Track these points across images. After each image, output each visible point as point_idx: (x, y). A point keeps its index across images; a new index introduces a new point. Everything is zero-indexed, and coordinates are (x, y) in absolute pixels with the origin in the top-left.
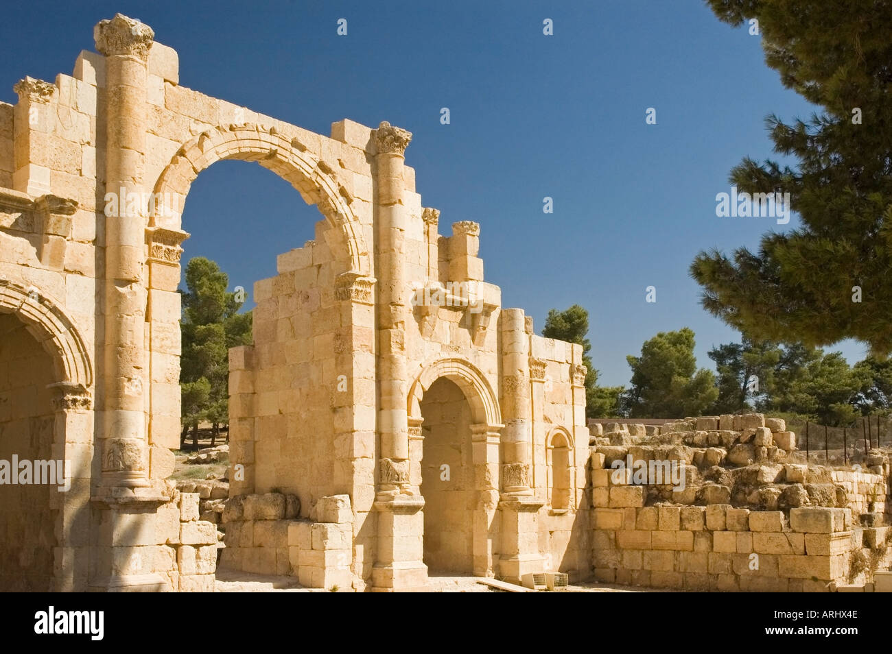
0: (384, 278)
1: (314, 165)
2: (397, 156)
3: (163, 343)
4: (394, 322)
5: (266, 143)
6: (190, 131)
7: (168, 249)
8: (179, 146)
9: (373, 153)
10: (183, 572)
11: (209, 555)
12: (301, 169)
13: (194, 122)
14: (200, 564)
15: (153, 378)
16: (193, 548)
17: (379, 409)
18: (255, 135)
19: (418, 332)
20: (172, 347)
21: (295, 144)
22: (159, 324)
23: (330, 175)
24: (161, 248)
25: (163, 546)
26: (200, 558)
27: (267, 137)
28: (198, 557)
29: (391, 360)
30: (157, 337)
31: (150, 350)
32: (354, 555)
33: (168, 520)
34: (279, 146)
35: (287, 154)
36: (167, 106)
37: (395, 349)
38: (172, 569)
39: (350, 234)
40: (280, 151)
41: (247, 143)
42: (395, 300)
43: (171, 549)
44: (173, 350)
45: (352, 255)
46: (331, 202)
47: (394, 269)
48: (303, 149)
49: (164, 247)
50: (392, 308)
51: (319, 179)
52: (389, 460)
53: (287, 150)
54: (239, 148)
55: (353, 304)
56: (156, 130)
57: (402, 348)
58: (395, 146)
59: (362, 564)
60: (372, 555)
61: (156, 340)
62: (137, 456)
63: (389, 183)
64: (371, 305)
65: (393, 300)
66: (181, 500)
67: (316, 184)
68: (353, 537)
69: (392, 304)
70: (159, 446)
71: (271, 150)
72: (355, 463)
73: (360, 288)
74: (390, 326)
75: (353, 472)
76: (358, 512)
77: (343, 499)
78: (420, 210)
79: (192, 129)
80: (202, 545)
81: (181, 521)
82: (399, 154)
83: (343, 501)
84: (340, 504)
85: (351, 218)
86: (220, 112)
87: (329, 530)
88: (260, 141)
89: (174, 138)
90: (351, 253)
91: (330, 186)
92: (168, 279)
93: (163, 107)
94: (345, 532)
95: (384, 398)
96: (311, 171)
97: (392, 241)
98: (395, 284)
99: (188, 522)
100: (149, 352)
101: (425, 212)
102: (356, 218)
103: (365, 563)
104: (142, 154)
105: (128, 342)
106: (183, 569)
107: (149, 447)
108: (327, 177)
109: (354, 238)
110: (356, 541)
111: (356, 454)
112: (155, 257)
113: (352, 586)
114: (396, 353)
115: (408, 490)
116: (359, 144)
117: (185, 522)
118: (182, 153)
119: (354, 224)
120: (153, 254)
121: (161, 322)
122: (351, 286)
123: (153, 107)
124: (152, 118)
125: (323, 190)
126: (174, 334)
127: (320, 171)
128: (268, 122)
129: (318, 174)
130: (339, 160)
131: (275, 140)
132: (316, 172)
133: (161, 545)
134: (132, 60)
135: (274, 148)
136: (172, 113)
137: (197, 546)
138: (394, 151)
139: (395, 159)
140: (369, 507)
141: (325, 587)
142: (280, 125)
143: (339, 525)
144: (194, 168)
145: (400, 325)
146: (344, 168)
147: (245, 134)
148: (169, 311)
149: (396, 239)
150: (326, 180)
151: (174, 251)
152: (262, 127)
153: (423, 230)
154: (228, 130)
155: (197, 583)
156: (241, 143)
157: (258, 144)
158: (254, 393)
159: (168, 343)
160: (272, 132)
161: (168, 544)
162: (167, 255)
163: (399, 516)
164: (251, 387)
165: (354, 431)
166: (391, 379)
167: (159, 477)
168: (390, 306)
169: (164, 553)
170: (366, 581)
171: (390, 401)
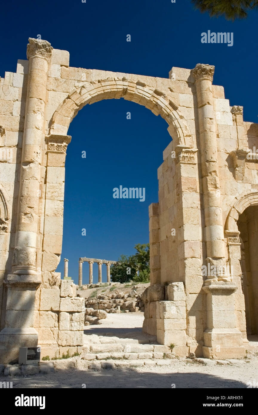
0: (202, 148)
1: (151, 92)
2: (205, 79)
3: (53, 194)
4: (209, 172)
5: (120, 86)
6: (75, 87)
7: (58, 145)
8: (68, 94)
9: (192, 82)
10: (60, 329)
11: (79, 319)
12: (143, 96)
13: (77, 82)
14: (73, 324)
15: (46, 214)
16: (68, 314)
17: (204, 226)
18: (114, 83)
19: (233, 178)
20: (58, 196)
21: (138, 83)
22: (51, 184)
23: (162, 96)
24: (54, 145)
25: (49, 312)
26: (73, 321)
27: (121, 83)
28: (71, 320)
29: (209, 195)
30: (49, 192)
31: (45, 199)
32: (188, 323)
33: (52, 296)
34: (128, 86)
35: (134, 89)
36: (62, 76)
37: (210, 188)
38: (54, 326)
39: (178, 126)
40: (129, 88)
41: (108, 87)
42: (209, 158)
43: (54, 314)
44: (59, 198)
45: (180, 137)
46: (164, 110)
47: (207, 141)
48: (143, 85)
49: (56, 144)
50: (207, 164)
51: (155, 99)
52: (210, 258)
53: (133, 87)
54: (104, 90)
55: (181, 165)
56: (55, 89)
57: (216, 188)
58: (203, 74)
59: (195, 329)
60: (203, 324)
61: (49, 193)
62: (26, 257)
63: (201, 95)
64: (195, 164)
65: (208, 159)
66: (61, 284)
67: (154, 102)
68: (187, 311)
69: (207, 161)
70: (48, 252)
71: (124, 89)
72: (186, 261)
73: (186, 155)
74: (207, 174)
75: (185, 267)
76: (190, 293)
77: (177, 285)
78: (229, 108)
79: (76, 86)
80: (74, 312)
81: (61, 297)
82: (206, 78)
83: (177, 286)
84: (175, 288)
85: (178, 117)
86: (93, 75)
87: (167, 305)
88: (116, 85)
89: (65, 91)
90: (179, 136)
91: (163, 102)
92: (58, 161)
93: (60, 78)
94: (180, 307)
95: (206, 219)
96: (150, 96)
97: (205, 126)
98: (208, 150)
99: (65, 297)
100: (45, 200)
101: (233, 109)
102: (181, 117)
103: (197, 329)
104: (41, 99)
105: (25, 194)
106: (60, 327)
107: (42, 253)
108: (161, 98)
109: (181, 128)
110: (190, 313)
111: (186, 255)
112: (50, 150)
113: (187, 344)
114: (212, 190)
115: (224, 278)
116: (183, 78)
117: (63, 297)
118: (69, 97)
119: (180, 120)
120: (49, 149)
121: (53, 183)
122: (180, 155)
123: (54, 78)
124: (53, 83)
125: (159, 105)
126: (60, 189)
127: (155, 95)
128: (121, 75)
129: (154, 97)
130: (170, 88)
131: (126, 83)
132: (153, 96)
133: (47, 311)
134: (37, 57)
135: (125, 87)
136: (64, 80)
137: (71, 313)
138: (203, 77)
139: (204, 81)
140: (198, 290)
141: (165, 344)
142: (128, 76)
143: (174, 302)
144: (76, 104)
145: (213, 174)
146: (173, 92)
147: (107, 83)
148: (57, 177)
149: (207, 124)
150: (160, 99)
151: (61, 145)
152: (118, 78)
153: (232, 118)
154: (97, 82)
155: (70, 337)
156: (105, 88)
157: (115, 87)
158: (159, 229)
159: (56, 194)
160: (124, 80)
161: (52, 311)
162: (57, 148)
163: (216, 296)
164: (157, 225)
165: (185, 241)
166: (209, 207)
167: (48, 270)
168: (206, 163)
169: (49, 316)
170: (198, 342)
171: (209, 221)
